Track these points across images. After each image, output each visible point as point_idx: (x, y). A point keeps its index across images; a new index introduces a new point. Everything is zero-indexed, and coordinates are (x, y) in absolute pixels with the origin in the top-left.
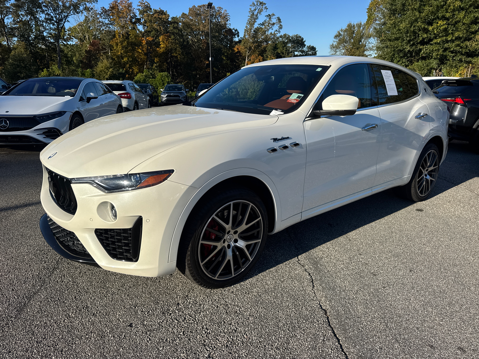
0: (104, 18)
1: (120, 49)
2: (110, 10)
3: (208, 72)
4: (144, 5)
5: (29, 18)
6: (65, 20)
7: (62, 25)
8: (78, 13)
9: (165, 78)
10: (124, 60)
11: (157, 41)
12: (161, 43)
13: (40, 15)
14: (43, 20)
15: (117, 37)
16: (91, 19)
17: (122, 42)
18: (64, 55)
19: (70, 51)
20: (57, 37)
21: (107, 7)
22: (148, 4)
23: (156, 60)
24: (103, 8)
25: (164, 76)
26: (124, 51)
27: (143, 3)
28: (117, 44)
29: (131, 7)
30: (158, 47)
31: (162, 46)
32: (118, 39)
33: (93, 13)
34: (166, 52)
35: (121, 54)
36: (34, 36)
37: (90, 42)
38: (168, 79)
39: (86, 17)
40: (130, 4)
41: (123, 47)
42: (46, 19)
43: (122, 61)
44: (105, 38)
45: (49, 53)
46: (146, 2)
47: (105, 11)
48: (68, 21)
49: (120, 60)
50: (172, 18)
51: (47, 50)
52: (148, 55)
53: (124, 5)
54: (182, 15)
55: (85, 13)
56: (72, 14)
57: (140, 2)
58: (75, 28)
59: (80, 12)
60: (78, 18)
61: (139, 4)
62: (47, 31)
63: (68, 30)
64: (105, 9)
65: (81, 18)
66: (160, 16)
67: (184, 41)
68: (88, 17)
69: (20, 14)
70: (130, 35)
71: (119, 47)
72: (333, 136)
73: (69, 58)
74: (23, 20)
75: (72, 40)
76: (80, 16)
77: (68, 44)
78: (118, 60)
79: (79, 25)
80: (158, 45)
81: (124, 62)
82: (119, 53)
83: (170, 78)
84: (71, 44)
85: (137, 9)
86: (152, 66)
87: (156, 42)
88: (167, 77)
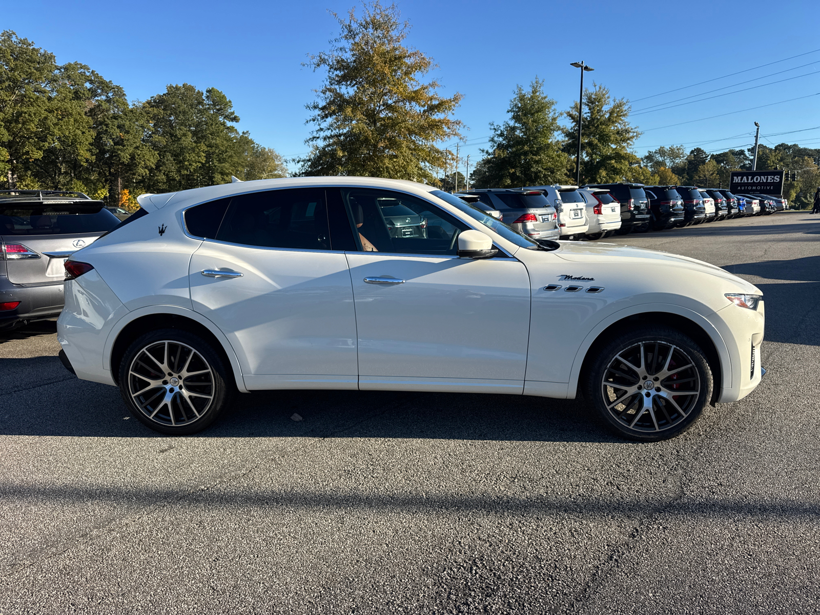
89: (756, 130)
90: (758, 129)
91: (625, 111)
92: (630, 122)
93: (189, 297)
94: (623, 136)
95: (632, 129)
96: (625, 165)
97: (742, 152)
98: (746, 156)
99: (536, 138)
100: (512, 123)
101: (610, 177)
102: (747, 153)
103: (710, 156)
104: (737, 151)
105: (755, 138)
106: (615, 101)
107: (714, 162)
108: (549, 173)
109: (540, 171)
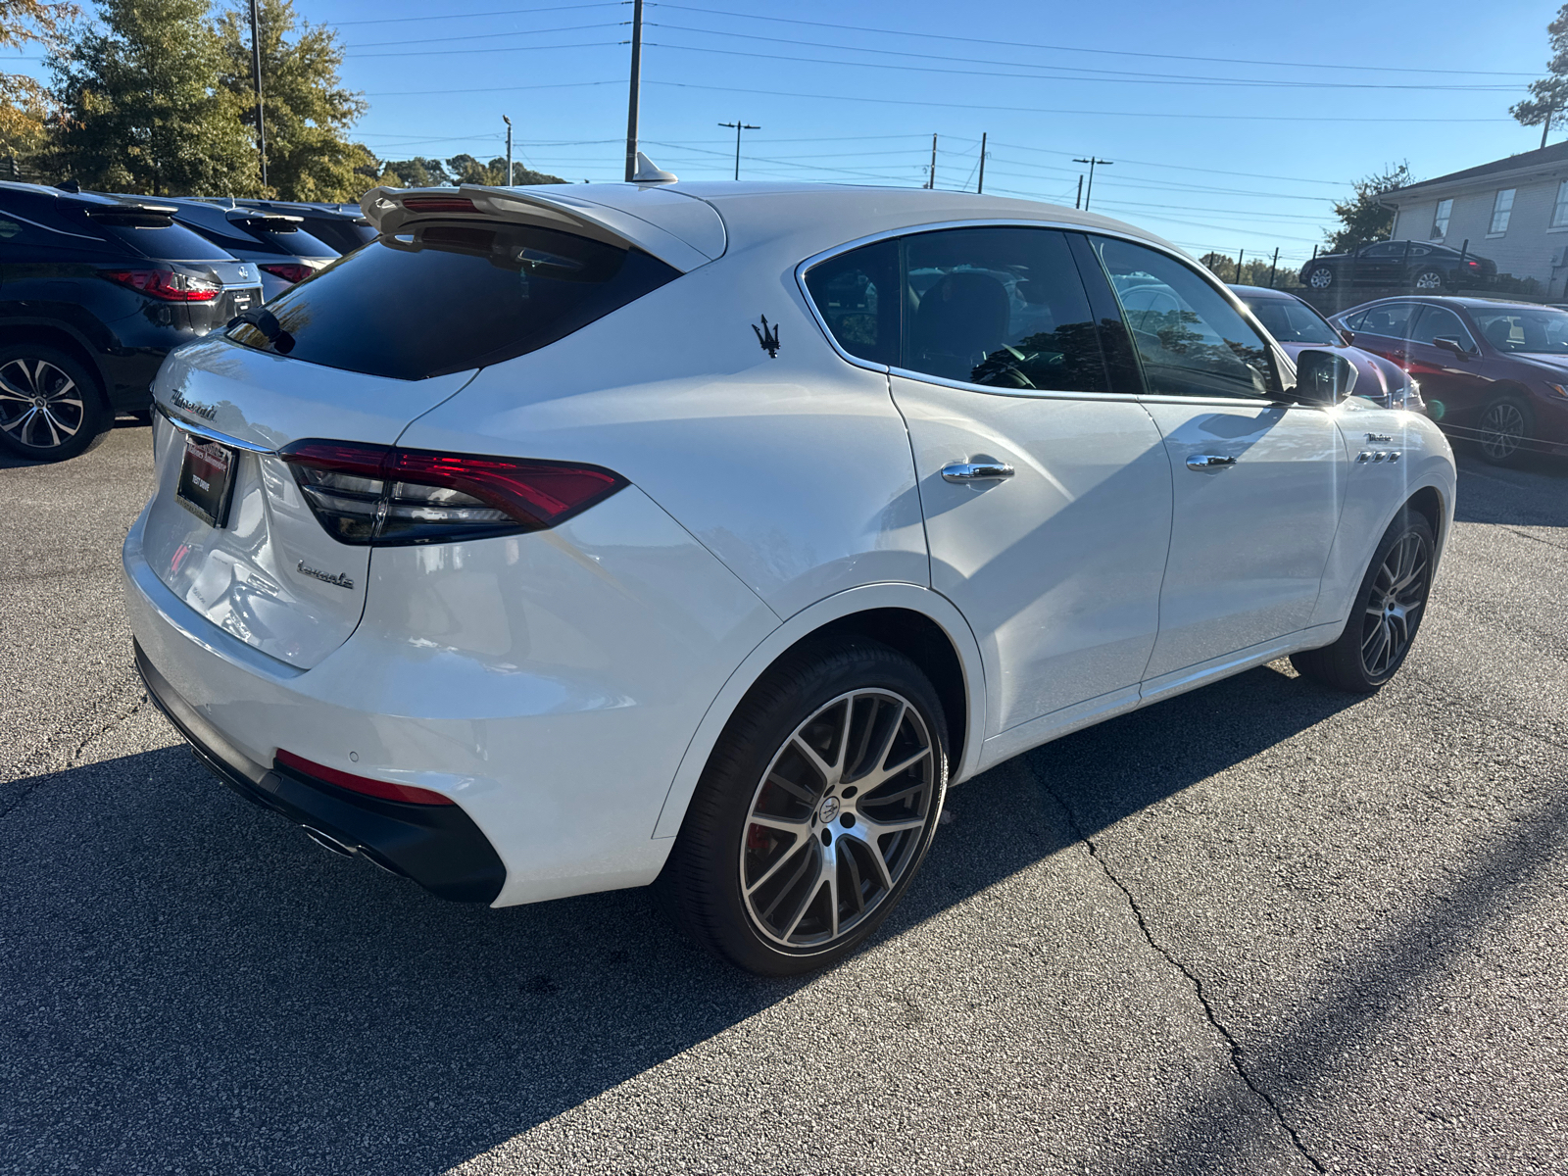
89: (507, 131)
90: (509, 129)
91: (333, 53)
92: (342, 78)
93: (925, 552)
94: (334, 106)
95: (352, 95)
96: (344, 170)
97: (436, 165)
98: (443, 173)
99: (182, 80)
100: (104, 30)
101: (322, 192)
102: (445, 167)
103: (384, 166)
104: (429, 163)
105: (505, 146)
106: (306, 27)
107: (396, 177)
108: (225, 169)
109: (201, 161)
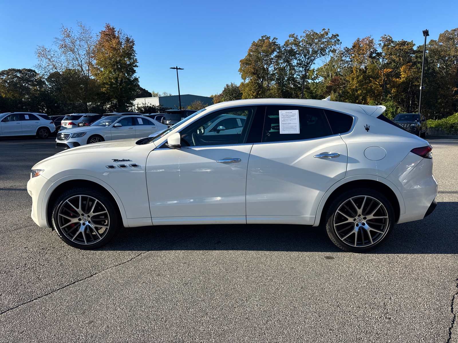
0: (346, 56)
1: (356, 82)
2: (352, 49)
3: (455, 100)
4: (385, 39)
5: (286, 64)
6: (312, 63)
7: (309, 67)
8: (323, 56)
9: (389, 108)
10: (358, 92)
11: (398, 71)
12: (401, 74)
13: (294, 62)
14: (295, 65)
15: (355, 72)
16: (336, 59)
17: (358, 77)
18: (310, 91)
19: (315, 87)
20: (304, 77)
21: (350, 47)
22: (390, 37)
23: (393, 90)
24: (346, 47)
25: (389, 107)
26: (359, 84)
27: (385, 38)
28: (353, 79)
29: (372, 43)
30: (398, 77)
31: (403, 76)
32: (355, 74)
33: (338, 54)
34: (407, 82)
35: (356, 87)
36: (287, 79)
37: (332, 79)
38: (393, 109)
39: (332, 57)
40: (371, 40)
41: (358, 82)
42: (297, 64)
43: (356, 93)
44: (346, 74)
45: (296, 91)
46: (389, 36)
47: (347, 50)
48: (314, 63)
49: (355, 93)
50: (419, 47)
51: (294, 89)
52: (384, 86)
53: (365, 42)
54: (429, 43)
55: (331, 54)
56: (318, 57)
57: (382, 37)
58: (322, 69)
59: (325, 54)
60: (325, 59)
61: (381, 39)
62: (297, 74)
63: (317, 71)
64: (348, 48)
65: (327, 59)
66: (401, 48)
67: (429, 69)
68: (333, 57)
69: (280, 62)
70: (368, 69)
71: (355, 82)
72: (177, 164)
73: (314, 94)
74: (281, 67)
75: (318, 78)
76: (327, 58)
77: (314, 82)
78: (352, 93)
79: (326, 65)
80: (398, 75)
81: (357, 94)
82: (354, 87)
83: (395, 108)
84: (317, 82)
85: (378, 44)
86: (387, 96)
87: (397, 73)
88: (392, 107)
